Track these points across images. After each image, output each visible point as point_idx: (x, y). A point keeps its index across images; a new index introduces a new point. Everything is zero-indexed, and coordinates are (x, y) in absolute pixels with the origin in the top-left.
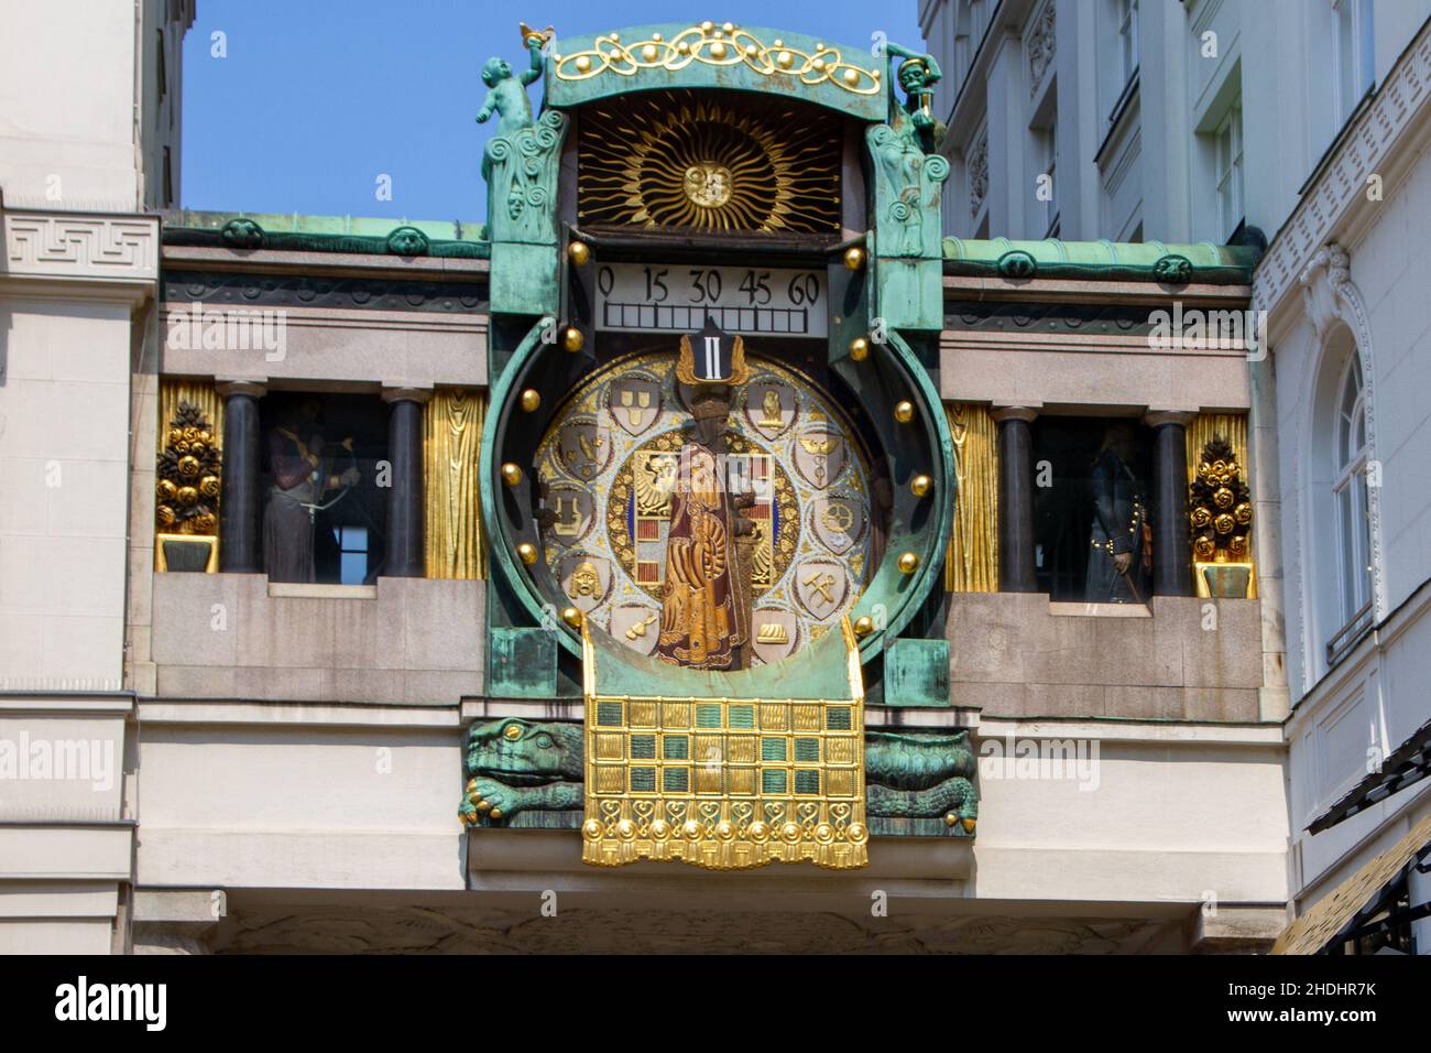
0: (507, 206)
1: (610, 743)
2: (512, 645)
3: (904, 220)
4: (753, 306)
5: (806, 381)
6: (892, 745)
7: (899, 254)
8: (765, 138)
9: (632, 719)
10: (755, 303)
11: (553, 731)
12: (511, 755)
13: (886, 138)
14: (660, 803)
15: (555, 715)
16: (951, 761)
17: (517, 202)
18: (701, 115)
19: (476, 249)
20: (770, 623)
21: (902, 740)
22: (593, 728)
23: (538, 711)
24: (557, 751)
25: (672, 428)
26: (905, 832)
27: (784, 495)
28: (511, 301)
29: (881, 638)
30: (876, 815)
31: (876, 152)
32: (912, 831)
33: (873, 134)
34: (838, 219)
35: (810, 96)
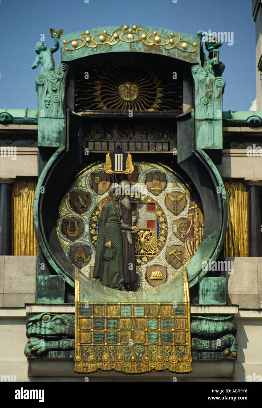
0: (44, 103)
1: (86, 323)
2: (46, 282)
3: (207, 104)
4: (147, 141)
5: (171, 171)
6: (202, 321)
7: (205, 118)
8: (152, 72)
10: (148, 139)
11: (62, 318)
12: (45, 328)
13: (199, 71)
14: (106, 347)
17: (48, 101)
18: (125, 63)
19: (32, 120)
20: (155, 271)
21: (206, 319)
22: (79, 316)
24: (64, 326)
27: (161, 218)
28: (46, 142)
29: (197, 277)
30: (195, 351)
31: (195, 77)
32: (210, 357)
33: (194, 69)
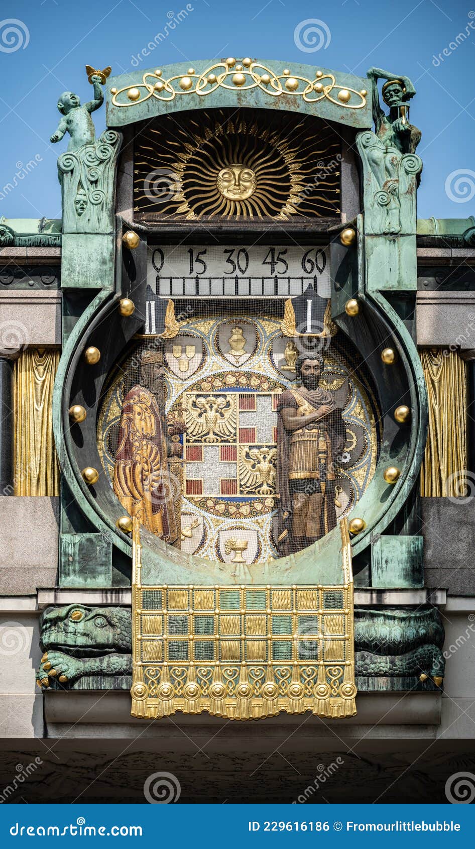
0: (74, 205)
1: (152, 623)
2: (77, 546)
3: (386, 205)
4: (273, 276)
6: (376, 620)
7: (382, 232)
8: (280, 145)
9: (170, 603)
10: (275, 273)
11: (107, 614)
12: (75, 633)
13: (371, 143)
14: (191, 669)
15: (109, 602)
16: (422, 631)
17: (82, 202)
18: (231, 130)
19: (51, 240)
21: (384, 615)
22: (139, 611)
23: (96, 599)
24: (111, 629)
25: (212, 373)
26: (387, 688)
28: (76, 279)
29: (369, 535)
30: (364, 675)
31: (364, 153)
32: (392, 687)
33: (361, 139)
34: (339, 206)
35: (311, 112)
